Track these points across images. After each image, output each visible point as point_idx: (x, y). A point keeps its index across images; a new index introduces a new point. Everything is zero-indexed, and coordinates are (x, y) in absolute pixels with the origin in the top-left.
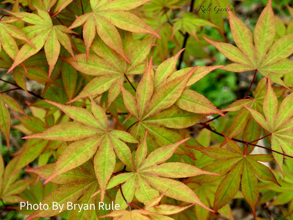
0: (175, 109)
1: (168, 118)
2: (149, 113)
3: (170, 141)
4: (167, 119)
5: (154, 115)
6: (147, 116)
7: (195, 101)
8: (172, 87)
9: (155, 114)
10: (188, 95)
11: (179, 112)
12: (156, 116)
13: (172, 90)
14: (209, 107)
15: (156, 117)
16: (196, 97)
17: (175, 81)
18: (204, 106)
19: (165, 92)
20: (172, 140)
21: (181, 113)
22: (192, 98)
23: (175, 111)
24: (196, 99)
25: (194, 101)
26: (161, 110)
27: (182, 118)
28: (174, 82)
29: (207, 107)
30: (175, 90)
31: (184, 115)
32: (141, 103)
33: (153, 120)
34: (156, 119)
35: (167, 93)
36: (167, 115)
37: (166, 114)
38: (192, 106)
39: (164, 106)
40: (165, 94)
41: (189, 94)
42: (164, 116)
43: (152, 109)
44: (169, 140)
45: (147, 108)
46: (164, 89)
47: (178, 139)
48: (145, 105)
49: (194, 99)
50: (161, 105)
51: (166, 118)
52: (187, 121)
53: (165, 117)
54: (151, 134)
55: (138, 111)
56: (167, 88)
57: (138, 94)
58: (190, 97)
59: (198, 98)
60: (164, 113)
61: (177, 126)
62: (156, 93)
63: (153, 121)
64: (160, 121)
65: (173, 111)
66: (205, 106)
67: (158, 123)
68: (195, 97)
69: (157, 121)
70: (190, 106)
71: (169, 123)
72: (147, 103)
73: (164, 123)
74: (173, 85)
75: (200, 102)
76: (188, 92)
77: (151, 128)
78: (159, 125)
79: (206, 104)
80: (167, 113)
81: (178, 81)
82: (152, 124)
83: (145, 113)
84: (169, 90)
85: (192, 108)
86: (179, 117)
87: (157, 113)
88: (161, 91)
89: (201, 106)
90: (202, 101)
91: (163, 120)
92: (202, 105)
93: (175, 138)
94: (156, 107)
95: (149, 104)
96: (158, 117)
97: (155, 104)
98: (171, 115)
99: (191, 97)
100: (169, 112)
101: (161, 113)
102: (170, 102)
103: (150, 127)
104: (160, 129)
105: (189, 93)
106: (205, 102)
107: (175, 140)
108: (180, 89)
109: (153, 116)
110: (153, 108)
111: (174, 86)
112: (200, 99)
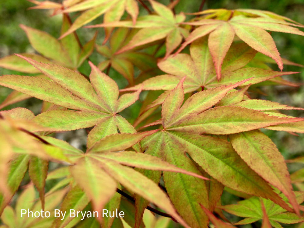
0: (226, 145)
1: (205, 150)
2: (185, 127)
3: (185, 187)
4: (203, 151)
5: (189, 132)
6: (180, 128)
7: (265, 155)
8: (245, 117)
9: (192, 131)
10: (260, 141)
11: (228, 155)
12: (190, 136)
13: (242, 121)
14: (280, 179)
15: (189, 138)
16: (269, 151)
17: (255, 113)
18: (273, 170)
19: (228, 115)
20: (189, 187)
21: (231, 158)
22: (263, 148)
23: (222, 148)
24: (268, 154)
25: (262, 153)
26: (203, 131)
27: (227, 167)
28: (253, 114)
29: (277, 175)
30: (245, 123)
31: (234, 166)
32: (185, 110)
33: (183, 138)
34: (187, 139)
35: (231, 119)
36: (207, 144)
37: (207, 142)
38: (252, 156)
39: (211, 129)
40: (228, 119)
41: (263, 141)
42: (202, 142)
43: (192, 124)
44: (184, 185)
45: (187, 118)
46: (230, 112)
47: (199, 194)
48: (189, 115)
49: (266, 151)
50: (209, 126)
51: (203, 148)
52: (232, 177)
53: (203, 145)
54: (165, 155)
55: (173, 116)
56: (236, 113)
57: (191, 100)
58: (260, 145)
59: (273, 155)
60: (205, 139)
61: (209, 169)
62: (215, 109)
63: (182, 140)
64: (191, 146)
65: (221, 146)
66: (275, 173)
67: (186, 146)
68: (268, 149)
69: (187, 143)
70: (249, 153)
71: (202, 158)
72: (194, 113)
73: (193, 152)
74: (248, 117)
75: (270, 162)
76: (262, 138)
77: (172, 147)
78: (185, 150)
79: (280, 172)
80: (209, 142)
81: (259, 117)
82: (177, 142)
83: (179, 124)
84: (238, 118)
85: (252, 159)
86: (223, 161)
87: (195, 133)
88: (224, 111)
89: (269, 168)
90: (275, 162)
91: (196, 147)
92: (271, 167)
93: (196, 189)
94: (201, 125)
95: (195, 116)
96: (193, 138)
97: (202, 121)
98: (214, 150)
99: (263, 146)
100: (213, 142)
101: (200, 136)
102: (225, 130)
103: (171, 144)
104: (183, 157)
105: (264, 139)
106: (279, 168)
107: (194, 192)
108: (254, 126)
109: (187, 133)
110: (194, 124)
111: (248, 119)
112: (274, 157)
